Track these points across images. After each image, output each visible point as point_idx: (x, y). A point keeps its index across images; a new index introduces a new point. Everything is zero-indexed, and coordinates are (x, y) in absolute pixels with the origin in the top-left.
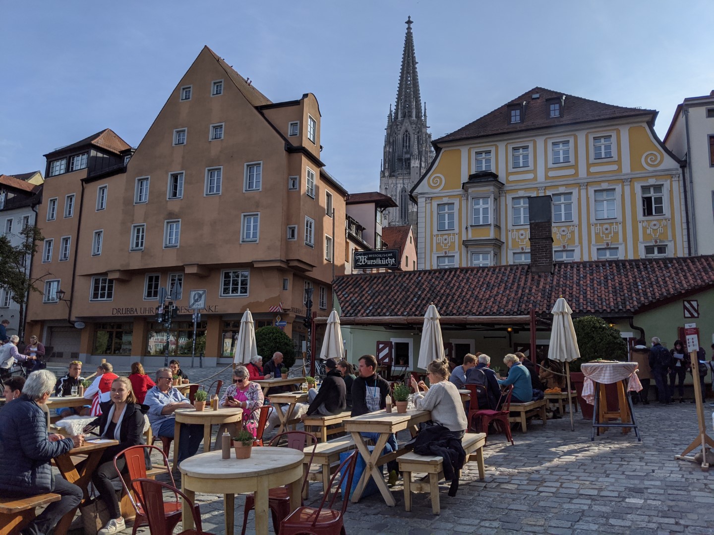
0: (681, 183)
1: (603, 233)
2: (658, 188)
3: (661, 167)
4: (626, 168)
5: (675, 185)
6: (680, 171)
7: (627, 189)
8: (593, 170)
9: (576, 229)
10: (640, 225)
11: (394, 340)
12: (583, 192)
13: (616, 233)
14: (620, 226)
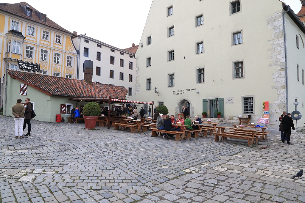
0: (77, 58)
1: (56, 68)
2: (71, 58)
3: (73, 52)
4: (64, 49)
5: (76, 58)
6: (77, 55)
7: (64, 55)
8: (55, 45)
9: (48, 64)
10: (66, 68)
11: (67, 104)
12: (51, 52)
13: (59, 69)
14: (61, 67)
